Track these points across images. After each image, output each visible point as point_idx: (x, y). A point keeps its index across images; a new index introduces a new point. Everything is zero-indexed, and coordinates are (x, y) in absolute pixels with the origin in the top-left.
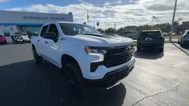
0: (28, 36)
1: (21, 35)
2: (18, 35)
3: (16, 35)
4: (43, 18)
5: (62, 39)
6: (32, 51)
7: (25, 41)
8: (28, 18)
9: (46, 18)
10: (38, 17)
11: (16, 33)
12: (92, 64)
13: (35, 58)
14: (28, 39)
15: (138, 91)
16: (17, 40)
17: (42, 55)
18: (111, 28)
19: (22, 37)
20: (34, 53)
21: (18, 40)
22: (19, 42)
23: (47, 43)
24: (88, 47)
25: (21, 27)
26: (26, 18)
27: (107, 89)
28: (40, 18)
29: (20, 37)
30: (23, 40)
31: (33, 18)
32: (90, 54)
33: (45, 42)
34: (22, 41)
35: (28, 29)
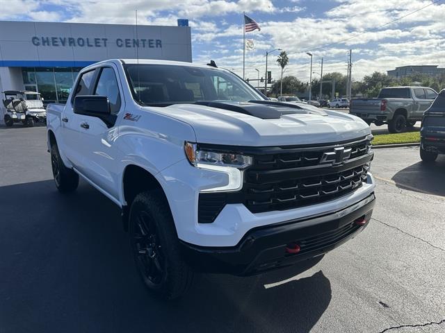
0: (44, 102)
1: (22, 100)
2: (13, 99)
3: (9, 97)
4: (92, 42)
5: (128, 116)
6: (49, 151)
7: (34, 117)
8: (45, 42)
9: (102, 43)
10: (76, 38)
11: (7, 93)
12: (202, 196)
13: (55, 174)
14: (43, 112)
15: (373, 305)
16: (10, 113)
17: (74, 166)
18: (334, 74)
19: (23, 105)
20: (53, 158)
21: (14, 116)
22: (17, 120)
23: (87, 127)
24: (195, 146)
25: (23, 71)
26: (38, 45)
27: (267, 286)
28: (82, 42)
29: (20, 104)
30: (28, 116)
31: (61, 44)
32: (199, 165)
33: (82, 126)
34: (23, 117)
35: (46, 78)
